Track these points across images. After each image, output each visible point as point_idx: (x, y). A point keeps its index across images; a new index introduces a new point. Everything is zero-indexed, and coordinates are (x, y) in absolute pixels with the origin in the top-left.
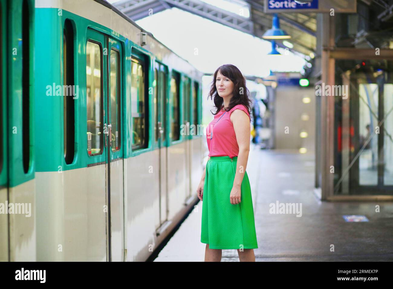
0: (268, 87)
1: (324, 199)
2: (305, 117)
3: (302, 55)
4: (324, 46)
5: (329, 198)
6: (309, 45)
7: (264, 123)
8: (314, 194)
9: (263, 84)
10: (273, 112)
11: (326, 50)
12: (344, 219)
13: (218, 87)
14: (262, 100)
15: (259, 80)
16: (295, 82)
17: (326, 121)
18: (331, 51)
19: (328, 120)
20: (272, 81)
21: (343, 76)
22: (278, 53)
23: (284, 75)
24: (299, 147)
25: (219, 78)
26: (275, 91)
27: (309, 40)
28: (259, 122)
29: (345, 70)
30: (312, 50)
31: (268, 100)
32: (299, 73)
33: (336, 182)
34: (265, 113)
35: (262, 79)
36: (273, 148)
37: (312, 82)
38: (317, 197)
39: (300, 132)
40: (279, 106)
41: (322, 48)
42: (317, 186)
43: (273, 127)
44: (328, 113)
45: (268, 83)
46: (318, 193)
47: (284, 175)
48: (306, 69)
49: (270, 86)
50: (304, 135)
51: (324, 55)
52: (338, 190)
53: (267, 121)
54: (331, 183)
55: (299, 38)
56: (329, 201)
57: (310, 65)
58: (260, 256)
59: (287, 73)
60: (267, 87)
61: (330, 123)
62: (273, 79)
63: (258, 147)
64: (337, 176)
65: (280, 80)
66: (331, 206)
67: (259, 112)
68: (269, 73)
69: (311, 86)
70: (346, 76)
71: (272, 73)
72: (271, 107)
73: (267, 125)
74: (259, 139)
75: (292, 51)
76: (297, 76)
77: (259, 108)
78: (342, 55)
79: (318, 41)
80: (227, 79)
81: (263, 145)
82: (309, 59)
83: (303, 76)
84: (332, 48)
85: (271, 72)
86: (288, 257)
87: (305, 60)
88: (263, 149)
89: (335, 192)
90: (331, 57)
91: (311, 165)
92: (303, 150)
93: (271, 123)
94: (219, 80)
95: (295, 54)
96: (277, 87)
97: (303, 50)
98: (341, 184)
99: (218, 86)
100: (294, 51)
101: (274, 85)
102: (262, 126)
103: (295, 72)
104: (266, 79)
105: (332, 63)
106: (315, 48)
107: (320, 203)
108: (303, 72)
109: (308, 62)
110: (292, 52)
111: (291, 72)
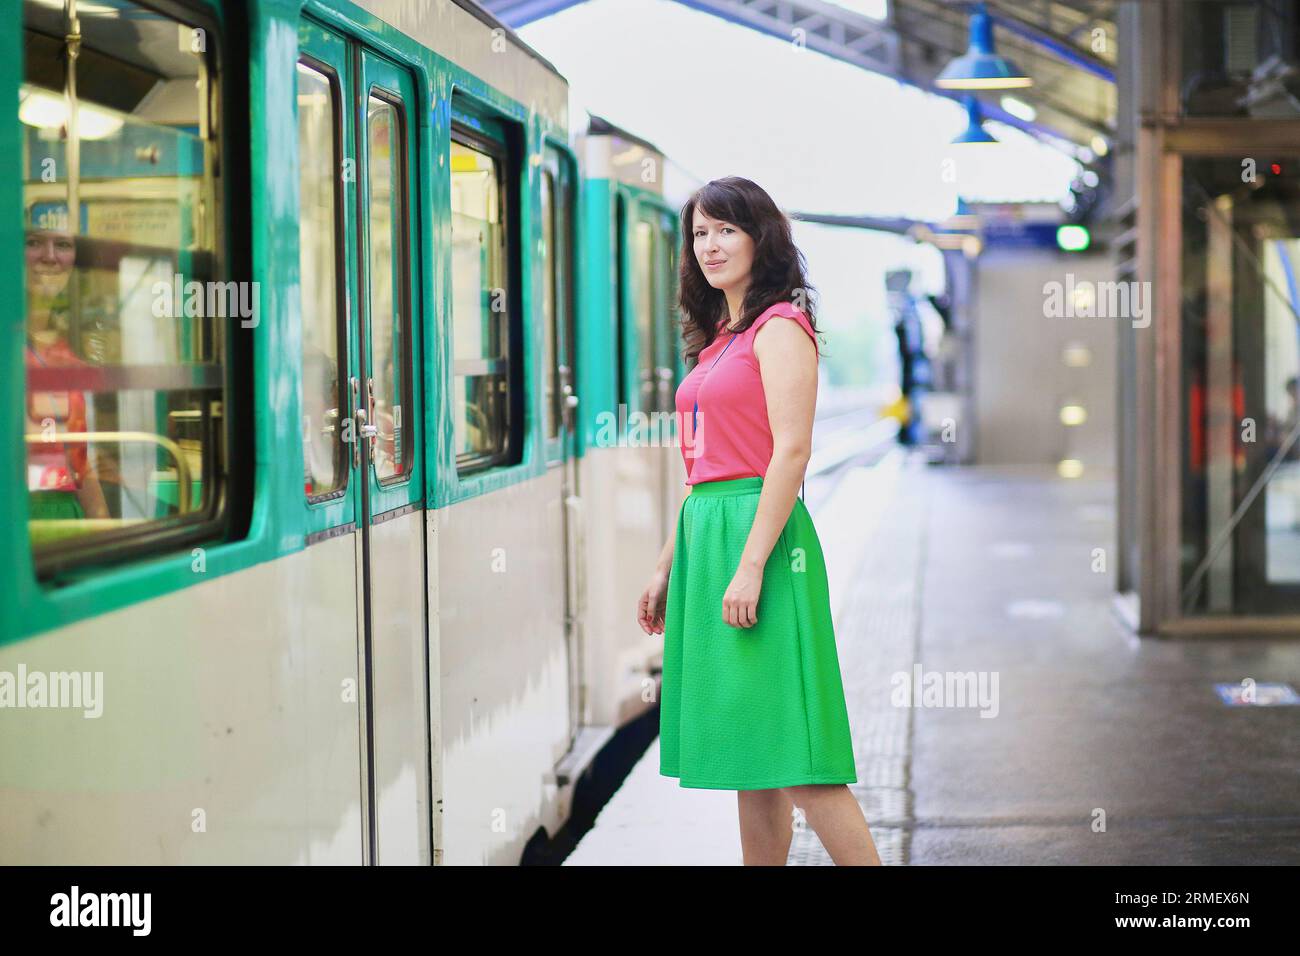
0: (950, 255)
1: (1148, 631)
2: (1077, 355)
3: (1066, 146)
4: (1145, 112)
5: (1166, 627)
6: (1091, 112)
7: (938, 377)
8: (1114, 612)
9: (935, 244)
10: (968, 338)
11: (1150, 125)
12: (1218, 698)
13: (703, 259)
14: (932, 300)
15: (921, 232)
16: (1043, 236)
17: (1152, 364)
18: (1170, 128)
19: (1160, 362)
20: (964, 232)
21: (1210, 214)
22: (988, 138)
23: (1005, 213)
24: (1057, 458)
25: (700, 227)
26: (973, 267)
27: (1092, 93)
28: (921, 372)
29: (1214, 193)
30: (1099, 126)
31: (949, 299)
32: (1057, 204)
33: (1187, 571)
34: (941, 345)
35: (931, 227)
36: (971, 461)
37: (1100, 236)
38: (1124, 624)
39: (1059, 405)
40: (989, 320)
41: (1138, 118)
42: (1123, 586)
43: (970, 391)
44: (1159, 340)
45: (950, 241)
46: (1129, 609)
47: (1010, 550)
48: (1079, 191)
49: (960, 252)
50: (1073, 415)
51: (1144, 141)
52: (1197, 599)
53: (949, 370)
54: (1172, 577)
55: (1053, 86)
56: (1165, 637)
57: (1092, 179)
58: (938, 823)
59: (1016, 206)
60: (945, 252)
61: (1166, 373)
62: (967, 227)
63: (918, 457)
64: (1190, 553)
65: (989, 228)
66: (1171, 653)
67: (921, 339)
68: (955, 207)
69: (1095, 249)
70: (1218, 213)
71: (964, 207)
72: (960, 321)
73: (949, 383)
74: (920, 432)
75: (1030, 130)
76: (1049, 215)
77: (920, 324)
78: (1204, 142)
79: (1123, 97)
80: (729, 226)
81: (935, 450)
82: (1088, 159)
83: (1068, 214)
84: (1172, 119)
85: (961, 202)
86: (1035, 824)
87: (1077, 159)
88: (935, 463)
89: (1184, 605)
90: (1168, 150)
91: (1104, 517)
92: (1071, 468)
93: (961, 377)
94: (704, 234)
95: (1041, 141)
96: (982, 253)
97: (1070, 126)
98: (1205, 579)
99: (703, 254)
100: (1038, 132)
101: (972, 246)
102: (930, 387)
103: (1043, 204)
104: (943, 228)
105: (1173, 168)
106: (1111, 120)
107: (1135, 643)
108: (1069, 203)
109: (1087, 167)
110: (1032, 134)
111: (1028, 204)
